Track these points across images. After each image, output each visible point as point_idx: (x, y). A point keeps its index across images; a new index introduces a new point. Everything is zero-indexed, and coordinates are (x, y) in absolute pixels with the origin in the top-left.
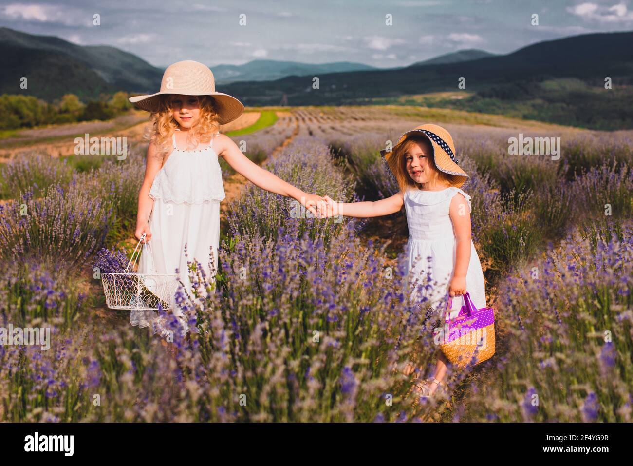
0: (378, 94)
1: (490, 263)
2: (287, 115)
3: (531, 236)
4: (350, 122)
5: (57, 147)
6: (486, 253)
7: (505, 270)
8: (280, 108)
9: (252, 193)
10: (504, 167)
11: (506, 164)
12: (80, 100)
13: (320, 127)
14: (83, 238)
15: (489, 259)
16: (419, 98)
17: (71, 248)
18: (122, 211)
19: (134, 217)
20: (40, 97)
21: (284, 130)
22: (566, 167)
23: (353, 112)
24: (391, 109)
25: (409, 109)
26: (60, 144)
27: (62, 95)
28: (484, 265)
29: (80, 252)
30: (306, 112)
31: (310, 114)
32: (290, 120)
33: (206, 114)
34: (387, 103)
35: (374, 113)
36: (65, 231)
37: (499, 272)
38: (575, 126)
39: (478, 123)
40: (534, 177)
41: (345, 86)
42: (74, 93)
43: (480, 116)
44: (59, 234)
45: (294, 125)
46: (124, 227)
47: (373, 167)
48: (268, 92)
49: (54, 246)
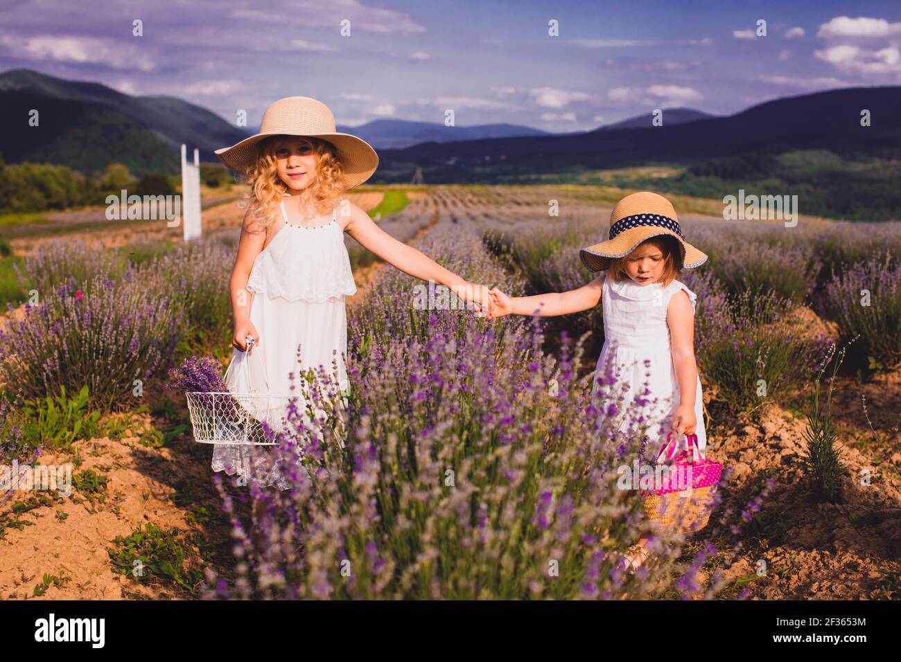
0: (549, 169)
1: (715, 392)
2: (422, 197)
3: (772, 355)
4: (509, 208)
5: (99, 238)
6: (710, 379)
7: (736, 402)
8: (412, 186)
9: (381, 293)
10: (730, 265)
11: (733, 261)
12: (131, 173)
13: (468, 214)
14: (143, 352)
15: (713, 387)
16: (606, 175)
17: (125, 365)
18: (196, 318)
19: (212, 327)
20: (74, 168)
21: (417, 217)
22: (818, 267)
23: (514, 194)
24: (568, 190)
25: (593, 190)
26: (103, 234)
27: (106, 164)
28: (707, 395)
29: (139, 370)
30: (448, 193)
31: (454, 195)
32: (426, 203)
33: (325, 169)
34: (562, 182)
35: (543, 195)
36: (117, 340)
37: (728, 405)
38: (825, 217)
39: (689, 211)
40: (773, 278)
41: (503, 157)
42: (123, 162)
43: (691, 201)
44: (108, 344)
45: (431, 210)
46: (198, 340)
47: (547, 263)
48: (394, 164)
49: (101, 361)
